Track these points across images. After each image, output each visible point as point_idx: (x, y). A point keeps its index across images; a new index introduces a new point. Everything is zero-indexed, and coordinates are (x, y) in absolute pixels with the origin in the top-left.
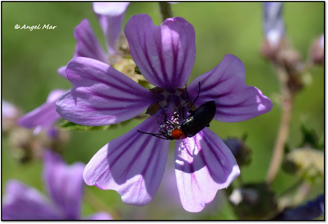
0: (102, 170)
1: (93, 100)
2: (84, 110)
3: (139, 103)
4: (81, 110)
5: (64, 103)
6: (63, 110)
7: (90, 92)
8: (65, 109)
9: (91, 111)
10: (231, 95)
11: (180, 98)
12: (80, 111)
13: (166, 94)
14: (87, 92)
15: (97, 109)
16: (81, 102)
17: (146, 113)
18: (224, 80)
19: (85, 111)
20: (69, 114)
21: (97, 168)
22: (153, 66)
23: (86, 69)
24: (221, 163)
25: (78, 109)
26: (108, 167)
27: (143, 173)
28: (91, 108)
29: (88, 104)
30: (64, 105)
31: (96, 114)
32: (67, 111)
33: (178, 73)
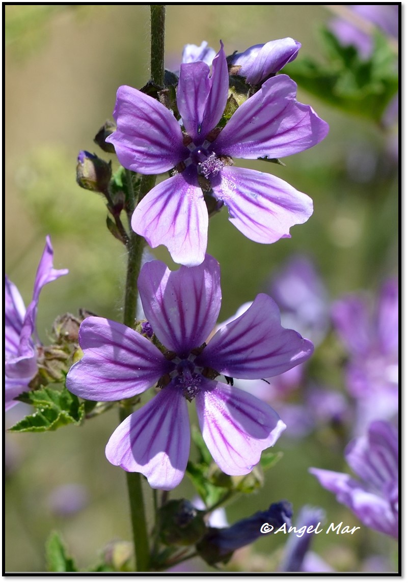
0: (124, 449)
1: (106, 368)
2: (96, 382)
3: (152, 372)
4: (93, 382)
5: (75, 374)
6: (75, 383)
7: (103, 359)
8: (77, 382)
9: (104, 382)
10: (265, 342)
11: (194, 364)
12: (93, 384)
13: (177, 361)
14: (100, 359)
15: (110, 380)
16: (94, 373)
17: (157, 386)
18: (255, 326)
19: (98, 383)
20: (82, 388)
21: (118, 447)
22: (170, 321)
23: (99, 329)
24: (258, 423)
25: (91, 381)
26: (129, 445)
27: (167, 451)
28: (105, 379)
29: (101, 374)
30: (76, 377)
31: (109, 386)
32: (79, 384)
33: (200, 325)
